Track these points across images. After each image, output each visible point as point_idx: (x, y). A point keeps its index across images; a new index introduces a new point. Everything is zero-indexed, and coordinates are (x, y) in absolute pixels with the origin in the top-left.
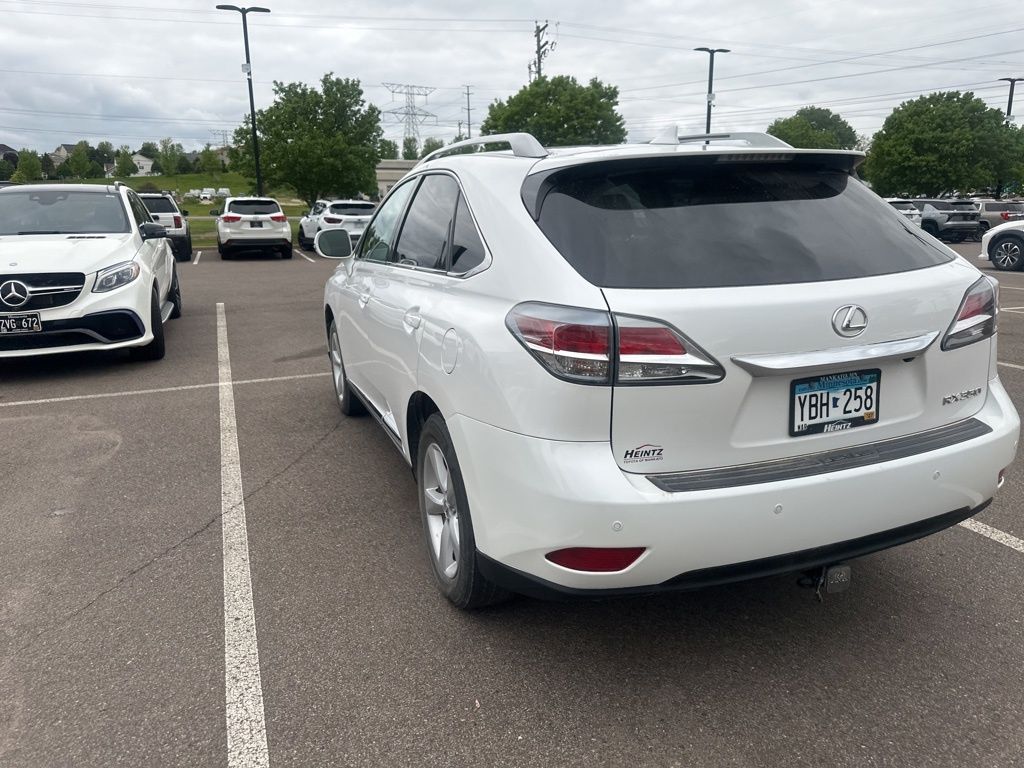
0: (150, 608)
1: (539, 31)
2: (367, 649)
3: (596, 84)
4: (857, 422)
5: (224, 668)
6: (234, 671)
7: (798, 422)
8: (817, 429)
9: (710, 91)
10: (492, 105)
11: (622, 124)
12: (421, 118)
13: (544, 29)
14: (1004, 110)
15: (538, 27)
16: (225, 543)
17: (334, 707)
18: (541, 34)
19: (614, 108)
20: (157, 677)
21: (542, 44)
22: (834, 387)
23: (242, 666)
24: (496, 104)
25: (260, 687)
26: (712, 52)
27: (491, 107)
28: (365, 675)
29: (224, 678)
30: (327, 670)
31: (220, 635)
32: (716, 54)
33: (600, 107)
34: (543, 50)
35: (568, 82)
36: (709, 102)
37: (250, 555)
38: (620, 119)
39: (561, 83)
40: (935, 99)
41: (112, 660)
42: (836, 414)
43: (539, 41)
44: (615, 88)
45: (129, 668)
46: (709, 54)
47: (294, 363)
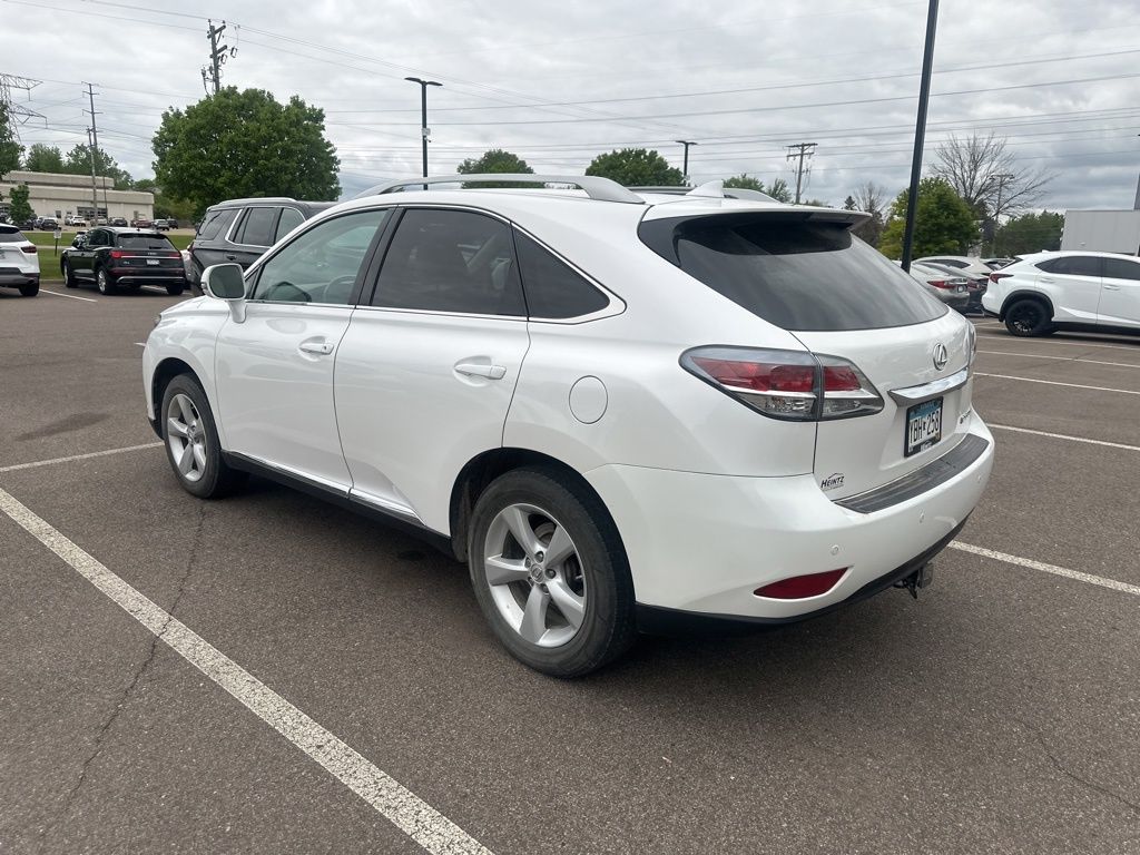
0: (183, 763)
1: (213, 33)
2: (507, 738)
3: (297, 103)
4: (934, 441)
5: (363, 801)
6: (380, 800)
7: (910, 445)
8: (917, 449)
9: (424, 125)
10: (167, 113)
11: (332, 152)
12: (23, 118)
13: (220, 30)
14: (682, 170)
15: (212, 28)
16: (202, 667)
17: (533, 802)
18: (217, 36)
19: (322, 132)
20: (286, 835)
21: (218, 47)
22: (923, 414)
23: (382, 792)
24: (171, 113)
25: (429, 807)
26: (424, 84)
27: (166, 116)
28: (532, 764)
29: (377, 811)
30: (486, 770)
31: (316, 769)
32: (428, 86)
33: (306, 129)
34: (220, 55)
35: (263, 98)
36: (424, 137)
37: (255, 675)
38: (329, 145)
39: (255, 97)
40: (626, 154)
41: (199, 833)
42: (925, 436)
43: (214, 44)
44: (321, 110)
45: (235, 836)
46: (420, 85)
47: (54, 440)
